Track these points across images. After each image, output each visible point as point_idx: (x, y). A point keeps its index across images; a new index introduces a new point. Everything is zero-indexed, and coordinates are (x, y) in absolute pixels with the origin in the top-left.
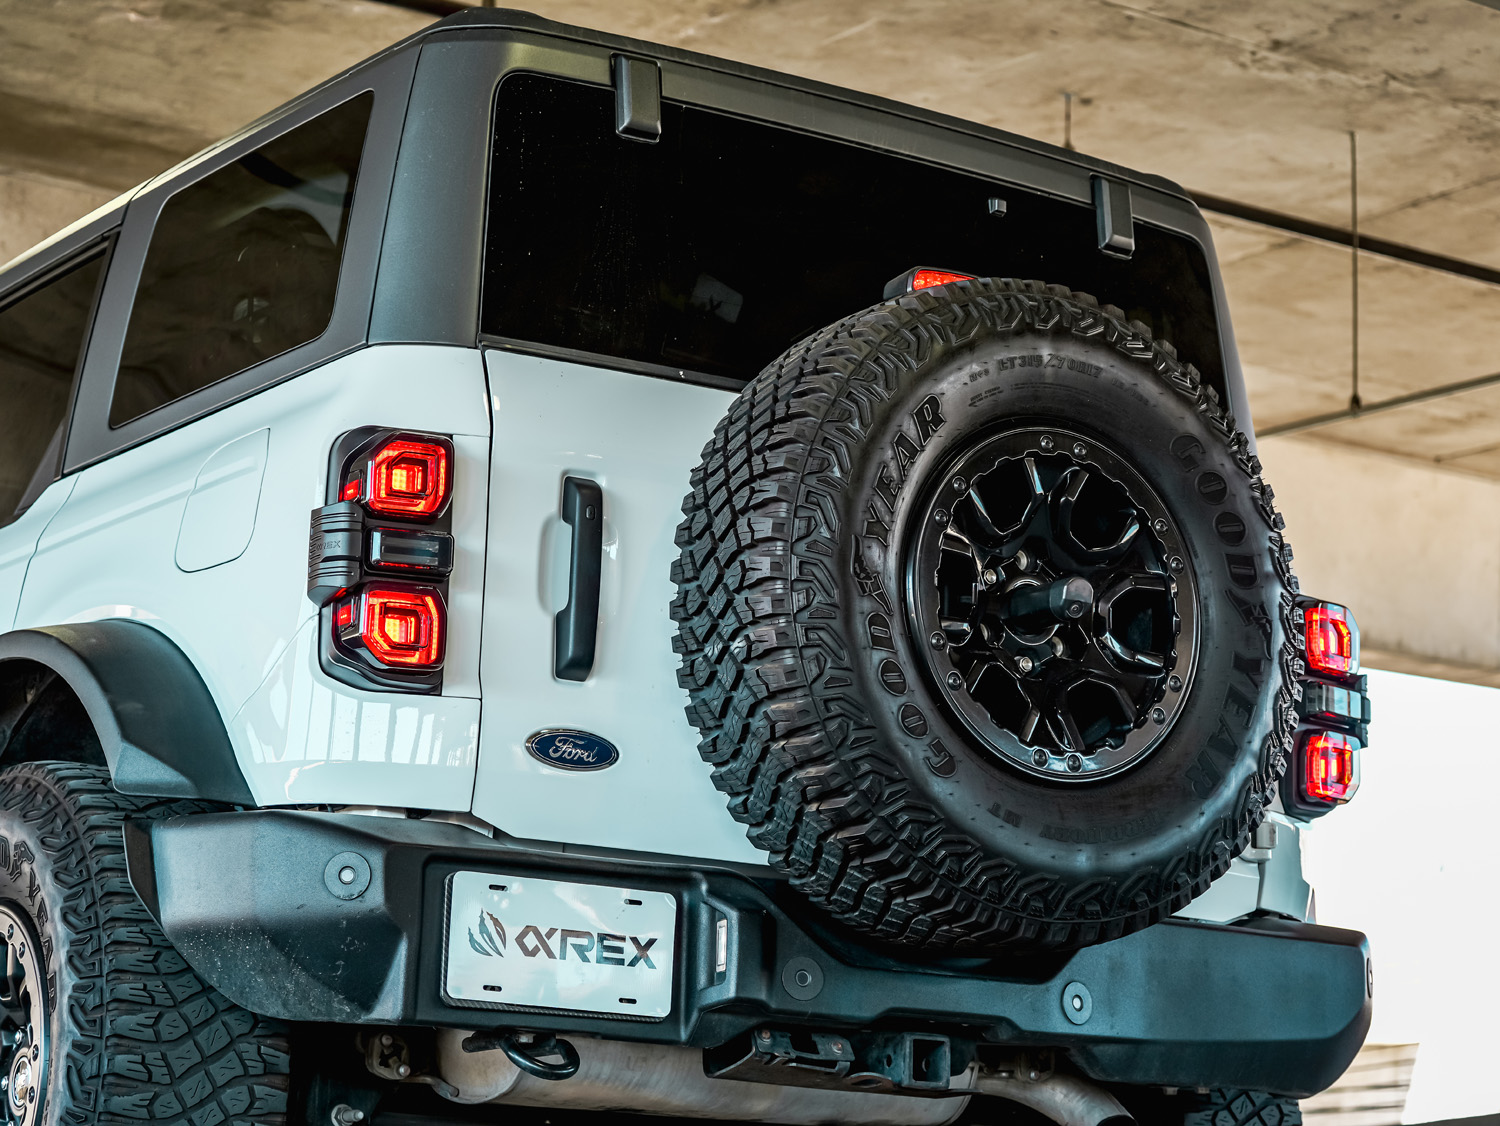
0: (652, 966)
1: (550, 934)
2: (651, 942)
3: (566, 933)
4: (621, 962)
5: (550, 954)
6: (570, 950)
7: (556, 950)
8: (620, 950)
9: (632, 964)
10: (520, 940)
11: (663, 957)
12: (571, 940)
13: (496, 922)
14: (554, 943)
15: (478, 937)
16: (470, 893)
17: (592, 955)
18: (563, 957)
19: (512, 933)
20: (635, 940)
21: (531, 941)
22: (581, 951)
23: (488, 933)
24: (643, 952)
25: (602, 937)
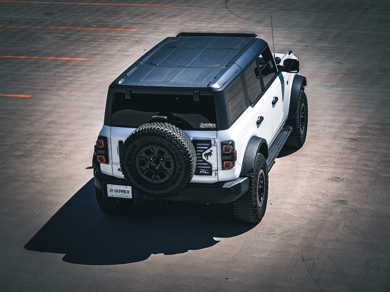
0: (129, 193)
1: (118, 190)
2: (129, 191)
3: (120, 190)
6: (120, 192)
7: (119, 192)
8: (126, 192)
9: (127, 193)
10: (115, 191)
12: (120, 191)
14: (119, 191)
16: (109, 186)
17: (123, 192)
19: (114, 190)
21: (116, 191)
23: (111, 190)
24: (128, 192)
25: (124, 191)
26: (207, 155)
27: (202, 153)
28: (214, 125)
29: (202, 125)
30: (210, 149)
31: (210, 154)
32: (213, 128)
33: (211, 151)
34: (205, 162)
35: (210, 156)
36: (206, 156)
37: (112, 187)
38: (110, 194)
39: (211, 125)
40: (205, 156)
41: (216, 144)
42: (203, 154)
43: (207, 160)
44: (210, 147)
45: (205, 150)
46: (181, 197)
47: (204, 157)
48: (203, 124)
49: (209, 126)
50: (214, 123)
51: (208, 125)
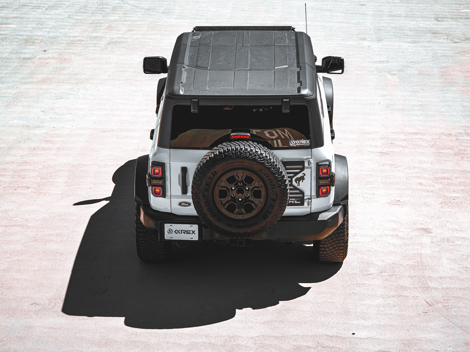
0: (195, 234)
1: (179, 231)
2: (195, 231)
3: (181, 231)
4: (190, 234)
5: (180, 233)
6: (182, 233)
8: (190, 232)
9: (192, 234)
10: (175, 232)
11: (197, 232)
12: (182, 231)
13: (171, 230)
14: (180, 232)
15: (169, 232)
16: (167, 227)
17: (186, 233)
18: (181, 233)
19: (174, 231)
20: (192, 231)
21: (177, 232)
22: (184, 232)
23: (170, 231)
24: (193, 232)
25: (187, 231)
26: (298, 180)
27: (292, 177)
28: (308, 142)
29: (292, 142)
30: (303, 172)
31: (302, 178)
32: (306, 145)
33: (303, 175)
34: (296, 188)
35: (302, 181)
36: (298, 182)
37: (171, 227)
38: (167, 236)
39: (304, 142)
40: (296, 181)
41: (310, 166)
42: (294, 179)
43: (298, 187)
44: (302, 169)
45: (296, 174)
46: (265, 235)
47: (294, 183)
48: (294, 141)
49: (301, 143)
50: (308, 139)
51: (299, 142)
